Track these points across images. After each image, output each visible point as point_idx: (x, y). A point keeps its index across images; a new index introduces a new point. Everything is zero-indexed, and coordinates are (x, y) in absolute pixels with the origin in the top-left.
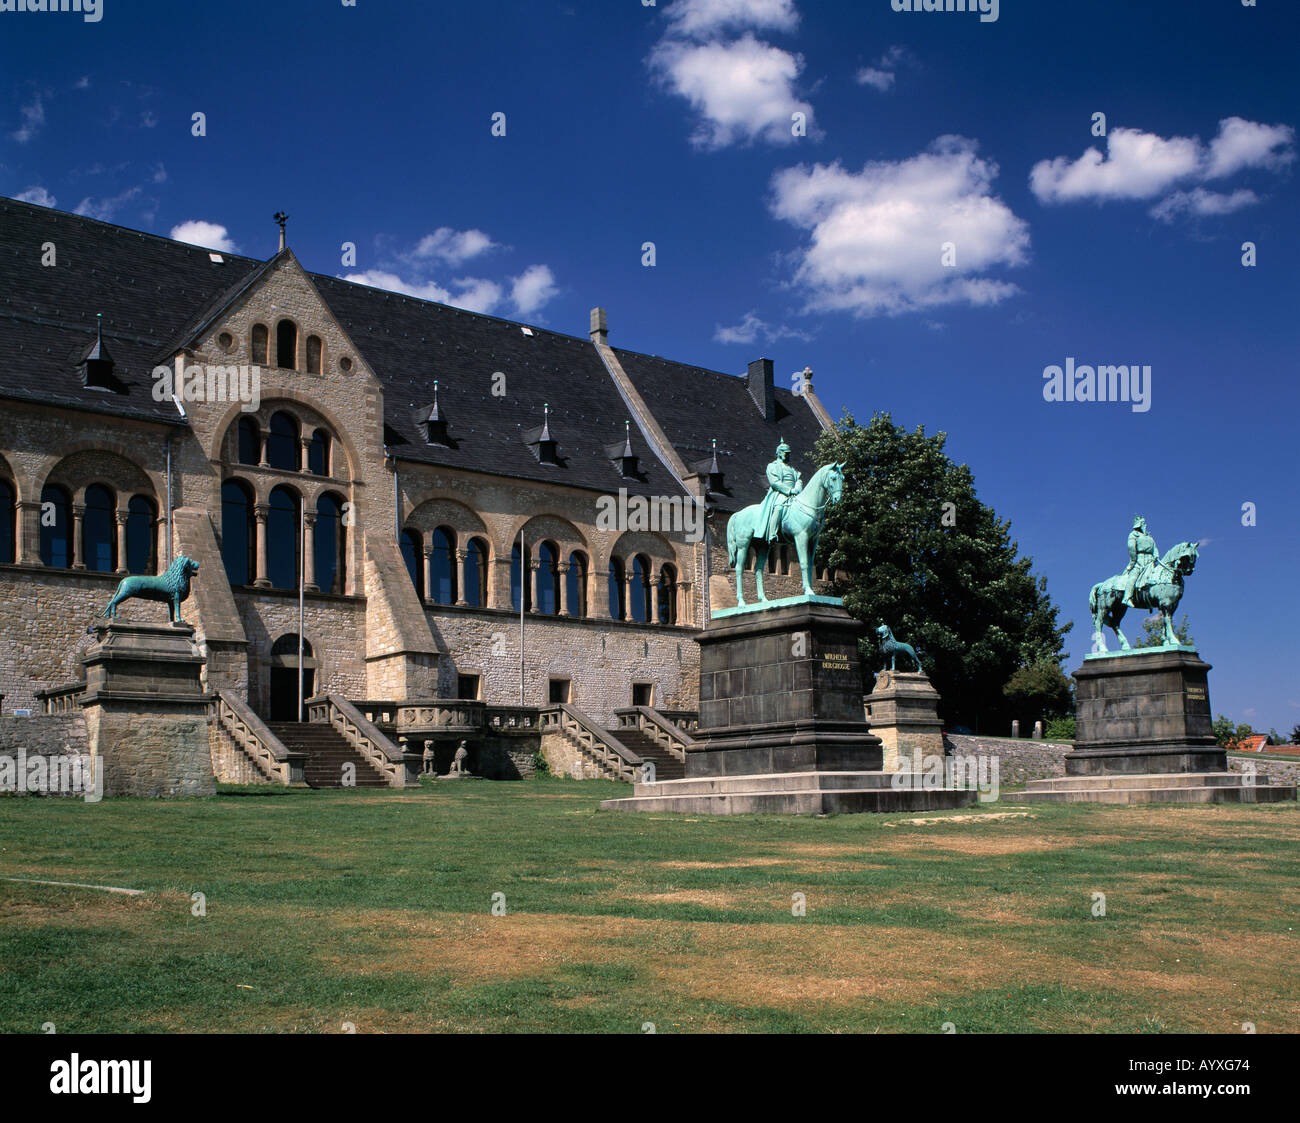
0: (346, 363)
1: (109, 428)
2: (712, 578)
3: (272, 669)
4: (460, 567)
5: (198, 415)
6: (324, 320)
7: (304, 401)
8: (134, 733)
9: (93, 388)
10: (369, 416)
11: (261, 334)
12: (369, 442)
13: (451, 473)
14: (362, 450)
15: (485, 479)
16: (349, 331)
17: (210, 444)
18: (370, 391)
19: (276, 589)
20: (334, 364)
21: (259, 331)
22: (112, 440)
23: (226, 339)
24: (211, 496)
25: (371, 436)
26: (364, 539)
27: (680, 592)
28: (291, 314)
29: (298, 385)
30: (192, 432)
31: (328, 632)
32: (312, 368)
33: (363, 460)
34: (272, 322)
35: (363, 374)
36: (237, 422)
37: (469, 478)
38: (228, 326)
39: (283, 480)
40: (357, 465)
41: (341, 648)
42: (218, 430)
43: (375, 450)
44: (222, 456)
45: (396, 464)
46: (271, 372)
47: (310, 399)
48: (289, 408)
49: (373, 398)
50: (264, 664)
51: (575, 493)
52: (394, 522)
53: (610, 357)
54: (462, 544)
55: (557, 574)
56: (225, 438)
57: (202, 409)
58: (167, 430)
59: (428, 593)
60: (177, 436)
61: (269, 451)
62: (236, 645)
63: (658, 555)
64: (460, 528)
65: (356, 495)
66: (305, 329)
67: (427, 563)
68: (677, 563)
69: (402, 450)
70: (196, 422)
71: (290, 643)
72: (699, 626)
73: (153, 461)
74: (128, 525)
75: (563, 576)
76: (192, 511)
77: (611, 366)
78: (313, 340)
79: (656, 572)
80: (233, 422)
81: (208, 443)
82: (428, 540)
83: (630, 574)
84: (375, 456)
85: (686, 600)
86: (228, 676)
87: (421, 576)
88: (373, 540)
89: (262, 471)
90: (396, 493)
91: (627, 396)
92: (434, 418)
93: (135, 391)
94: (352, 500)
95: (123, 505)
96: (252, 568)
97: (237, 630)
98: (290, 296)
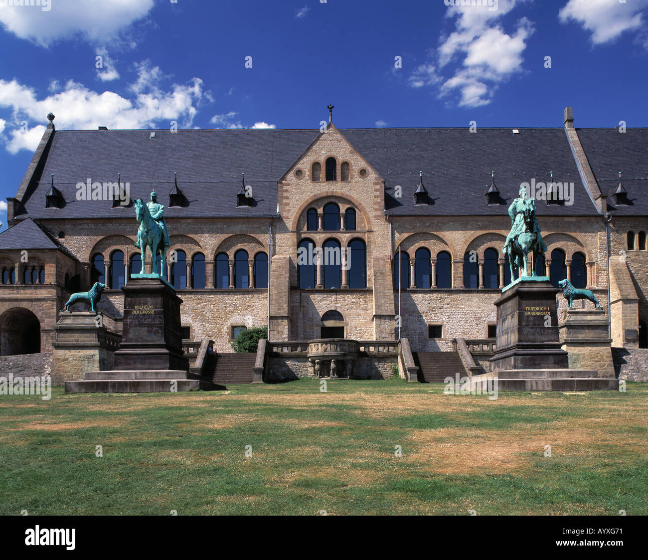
0: (363, 172)
1: (243, 224)
2: (612, 257)
3: (322, 328)
4: (433, 267)
5: (285, 211)
6: (351, 152)
7: (339, 195)
8: (67, 359)
9: (240, 207)
10: (375, 197)
11: (318, 167)
12: (376, 210)
13: (424, 219)
14: (372, 214)
15: (446, 219)
16: (364, 156)
17: (291, 224)
18: (376, 184)
19: (325, 289)
20: (356, 174)
21: (316, 166)
22: (244, 229)
23: (299, 173)
24: (292, 248)
25: (377, 207)
26: (373, 259)
27: (588, 268)
28: (333, 154)
29: (337, 188)
30: (282, 220)
31: (352, 308)
32: (344, 178)
33: (372, 219)
34: (322, 160)
35: (372, 175)
36: (306, 212)
37: (435, 220)
38: (299, 166)
39: (329, 235)
40: (369, 222)
41: (359, 315)
42: (295, 216)
43: (379, 213)
44: (297, 229)
45: (390, 219)
46: (322, 184)
47: (342, 194)
48: (333, 200)
49: (378, 187)
50: (317, 326)
51: (506, 218)
52: (390, 249)
53: (572, 135)
54: (434, 256)
55: (498, 266)
56: (299, 220)
57: (287, 208)
58: (270, 221)
59: (412, 283)
60: (275, 222)
61: (323, 223)
62: (282, 317)
63: (570, 249)
64: (433, 247)
65: (369, 238)
66: (340, 160)
67: (412, 268)
68: (585, 251)
69: (396, 211)
70: (284, 214)
71: (333, 314)
72: (600, 288)
73: (266, 239)
74: (254, 267)
75: (501, 267)
76: (281, 256)
77: (570, 140)
78: (345, 164)
79: (568, 258)
80: (303, 211)
81: (290, 224)
82: (412, 256)
83: (548, 261)
84: (379, 216)
85: (590, 273)
86: (278, 333)
87: (409, 274)
88: (377, 259)
89: (319, 233)
90: (390, 234)
91: (576, 156)
92: (418, 191)
93: (260, 205)
94: (366, 241)
95: (251, 258)
96: (315, 280)
97: (284, 311)
98: (332, 145)
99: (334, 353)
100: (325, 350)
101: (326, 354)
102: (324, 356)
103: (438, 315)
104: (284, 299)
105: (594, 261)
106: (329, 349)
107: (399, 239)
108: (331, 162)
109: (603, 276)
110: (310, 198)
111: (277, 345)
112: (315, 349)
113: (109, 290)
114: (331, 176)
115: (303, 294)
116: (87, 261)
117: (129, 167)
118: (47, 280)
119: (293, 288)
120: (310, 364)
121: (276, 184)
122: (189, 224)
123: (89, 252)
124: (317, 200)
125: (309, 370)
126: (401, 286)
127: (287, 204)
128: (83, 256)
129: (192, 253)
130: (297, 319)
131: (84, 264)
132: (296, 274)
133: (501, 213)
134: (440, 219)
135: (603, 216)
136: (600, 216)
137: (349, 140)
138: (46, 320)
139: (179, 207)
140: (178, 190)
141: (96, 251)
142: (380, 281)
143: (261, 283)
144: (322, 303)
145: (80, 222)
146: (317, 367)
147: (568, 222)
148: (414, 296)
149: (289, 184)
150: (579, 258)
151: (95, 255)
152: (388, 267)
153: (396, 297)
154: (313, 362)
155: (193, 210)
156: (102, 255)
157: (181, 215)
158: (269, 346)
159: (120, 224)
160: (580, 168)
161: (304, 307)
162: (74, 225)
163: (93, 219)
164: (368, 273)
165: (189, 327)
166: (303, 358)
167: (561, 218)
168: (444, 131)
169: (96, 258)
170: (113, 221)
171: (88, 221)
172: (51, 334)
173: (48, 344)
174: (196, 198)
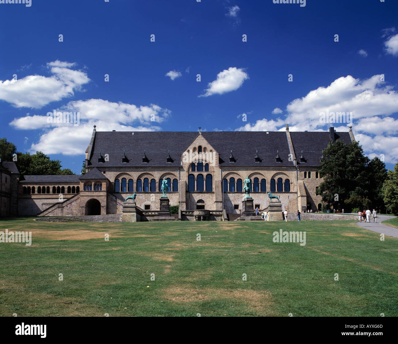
0: (211, 151)
1: (169, 169)
2: (299, 181)
3: (197, 206)
4: (236, 184)
5: (184, 164)
6: (207, 144)
9: (168, 163)
10: (216, 160)
13: (233, 167)
14: (214, 166)
15: (240, 167)
16: (212, 145)
17: (186, 169)
19: (198, 192)
20: (209, 151)
21: (195, 148)
23: (189, 151)
24: (186, 178)
25: (216, 163)
26: (214, 182)
27: (291, 185)
28: (201, 144)
31: (207, 199)
33: (215, 168)
34: (197, 147)
38: (189, 148)
39: (199, 173)
40: (213, 169)
41: (210, 201)
42: (188, 166)
44: (188, 171)
45: (221, 167)
49: (217, 156)
50: (195, 205)
51: (261, 167)
52: (221, 178)
53: (288, 135)
54: (236, 180)
55: (259, 184)
56: (189, 168)
58: (178, 168)
59: (228, 190)
60: (180, 168)
61: (197, 169)
62: (184, 202)
63: (284, 178)
64: (236, 177)
65: (213, 174)
66: (203, 147)
67: (228, 184)
68: (289, 179)
69: (223, 164)
70: (184, 166)
71: (201, 201)
72: (295, 192)
73: (176, 173)
74: (173, 184)
75: (260, 184)
76: (182, 180)
77: (288, 137)
78: (205, 148)
79: (284, 181)
80: (190, 164)
81: (186, 168)
82: (229, 180)
83: (276, 182)
84: (217, 166)
85: (292, 186)
86: (183, 207)
87: (227, 187)
88: (216, 182)
89: (196, 172)
90: (221, 173)
91: (289, 143)
92: (230, 157)
93: (175, 162)
94: (212, 175)
95: (172, 181)
96: (194, 189)
97: (184, 200)
98: (200, 141)
100: (200, 213)
101: (200, 214)
102: (199, 215)
103: (237, 201)
104: (184, 196)
105: (293, 182)
106: (201, 213)
107: (224, 174)
108: (200, 147)
109: (296, 188)
111: (184, 212)
112: (196, 213)
113: (121, 192)
114: (200, 151)
115: (190, 194)
116: (114, 182)
117: (126, 146)
118: (103, 189)
119: (187, 192)
120: (195, 218)
121: (180, 156)
122: (150, 169)
123: (114, 179)
126: (225, 191)
128: (112, 180)
129: (151, 179)
130: (188, 202)
131: (113, 183)
132: (188, 187)
133: (259, 166)
134: (238, 167)
135: (296, 166)
136: (294, 167)
137: (207, 139)
138: (103, 203)
139: (146, 163)
140: (146, 157)
141: (117, 178)
142: (217, 190)
143: (175, 190)
144: (196, 197)
145: (111, 168)
146: (197, 218)
147: (283, 169)
148: (229, 195)
150: (287, 181)
151: (116, 179)
152: (220, 184)
153: (222, 195)
154: (196, 217)
155: (151, 164)
156: (119, 180)
157: (147, 166)
158: (182, 212)
159: (125, 169)
160: (290, 148)
161: (190, 198)
162: (109, 169)
163: (116, 167)
164: (213, 186)
165: (150, 205)
166: (192, 216)
167: (281, 167)
168: (241, 133)
169: (117, 180)
170: (123, 168)
171: (114, 168)
172: (105, 208)
173: (103, 211)
174: (152, 159)
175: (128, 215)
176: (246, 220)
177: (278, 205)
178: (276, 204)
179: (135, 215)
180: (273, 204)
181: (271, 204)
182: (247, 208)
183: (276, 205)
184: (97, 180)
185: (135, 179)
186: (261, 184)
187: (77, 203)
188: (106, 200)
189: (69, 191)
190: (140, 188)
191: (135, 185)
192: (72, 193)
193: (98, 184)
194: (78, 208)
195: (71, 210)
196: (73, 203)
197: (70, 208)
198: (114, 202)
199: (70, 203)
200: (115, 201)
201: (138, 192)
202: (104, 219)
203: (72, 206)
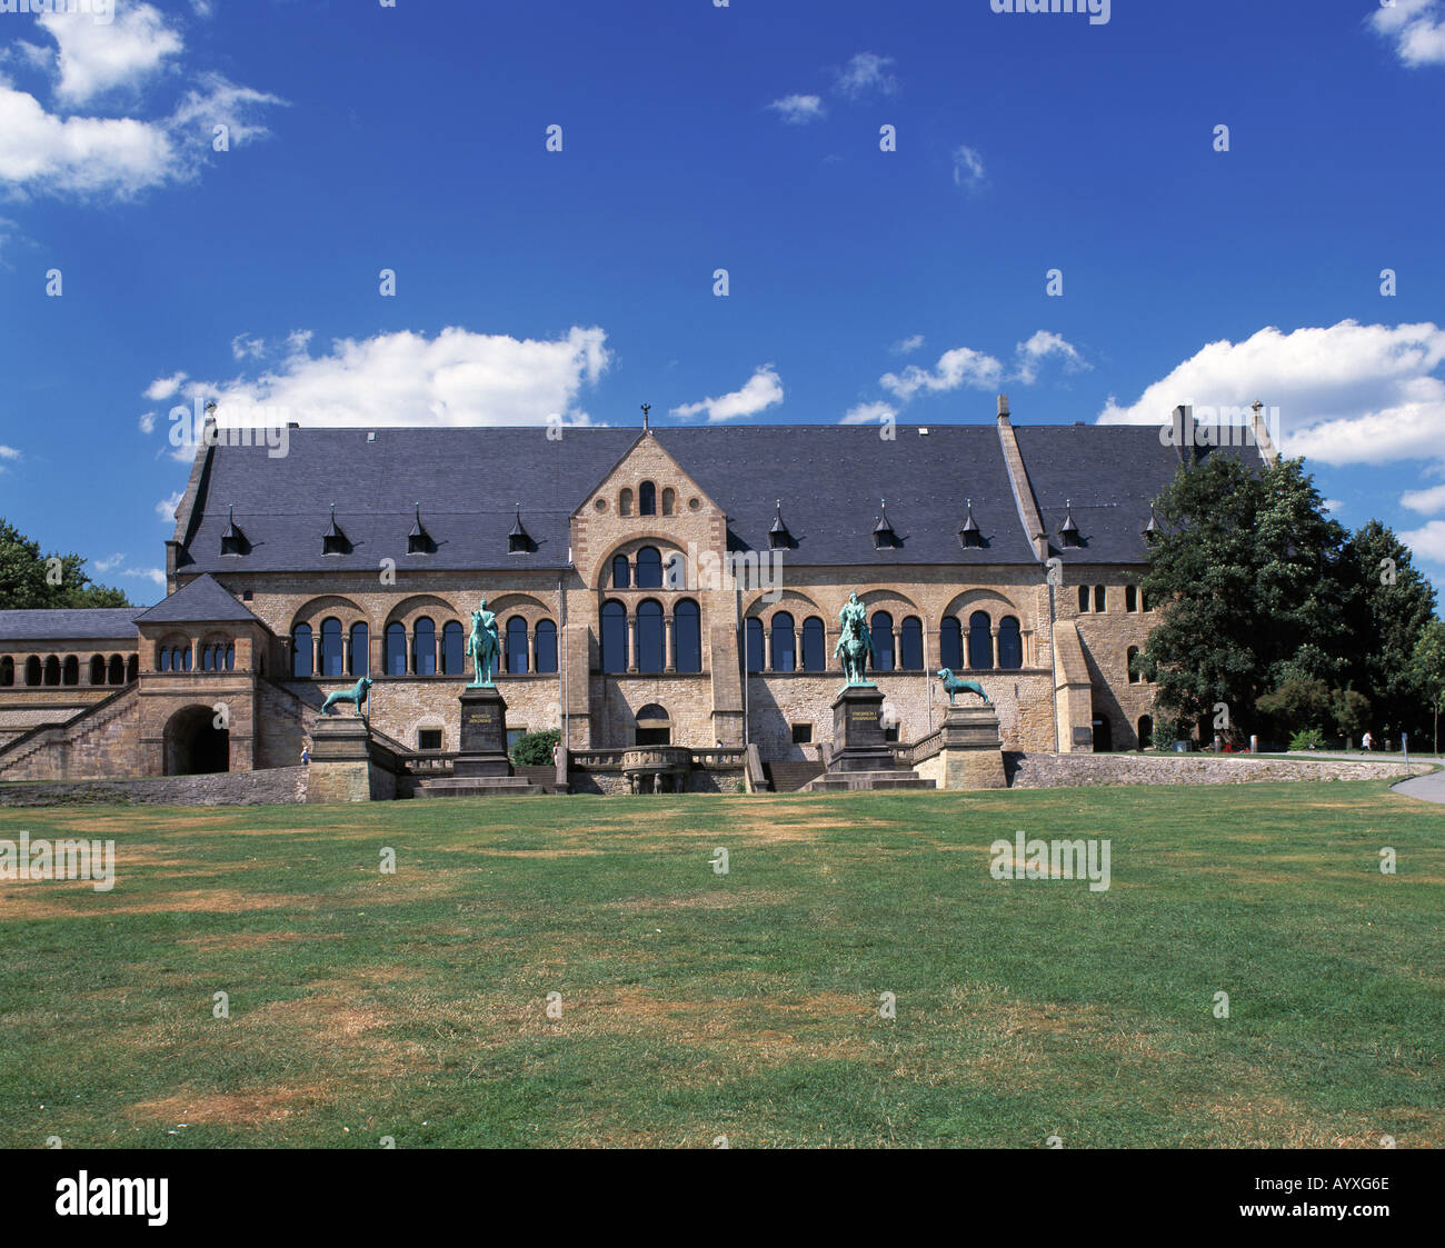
0: (694, 503)
1: (520, 579)
2: (1057, 623)
3: (637, 730)
4: (798, 640)
5: (581, 560)
6: (677, 474)
7: (660, 536)
9: (514, 553)
10: (713, 538)
11: (628, 494)
15: (816, 570)
16: (696, 479)
17: (590, 578)
18: (714, 520)
19: (642, 674)
20: (684, 505)
21: (625, 494)
22: (521, 586)
23: (601, 504)
24: (591, 614)
26: (710, 630)
27: (1024, 639)
28: (650, 476)
29: (656, 525)
30: (577, 573)
31: (680, 700)
32: (667, 511)
34: (635, 485)
35: (708, 508)
36: (611, 560)
37: (800, 572)
38: (601, 493)
39: (646, 595)
41: (690, 711)
42: (596, 568)
44: (599, 585)
46: (635, 520)
47: (665, 534)
48: (651, 543)
49: (717, 524)
50: (630, 728)
51: (903, 569)
52: (736, 614)
53: (1007, 436)
54: (798, 624)
55: (893, 636)
56: (601, 573)
57: (584, 555)
58: (558, 575)
59: (768, 664)
60: (567, 576)
61: (636, 576)
62: (582, 716)
63: (997, 610)
64: (797, 611)
65: (704, 598)
66: (660, 485)
67: (767, 641)
68: (1018, 615)
70: (580, 564)
71: (652, 710)
72: (1041, 667)
73: (551, 598)
74: (536, 641)
75: (897, 639)
76: (576, 626)
77: (1005, 445)
78: (669, 492)
79: (995, 625)
80: (608, 559)
81: (589, 576)
82: (767, 624)
83: (965, 629)
85: (1027, 646)
86: (576, 738)
87: (764, 651)
88: (716, 630)
89: (631, 591)
90: (735, 592)
91: (1010, 470)
92: (775, 529)
93: (543, 549)
94: (700, 602)
95: (531, 628)
96: (626, 661)
97: (584, 706)
98: (649, 464)
99: (659, 765)
100: (647, 762)
101: (647, 766)
102: (645, 769)
103: (805, 710)
104: (583, 689)
105: (1032, 628)
106: (651, 759)
107: (749, 600)
108: (647, 488)
109: (1045, 652)
110: (618, 541)
111: (581, 755)
112: (633, 760)
113: (319, 677)
114: (647, 508)
115: (609, 681)
116: (287, 635)
117: (340, 489)
118: (238, 666)
119: (595, 672)
120: (626, 780)
121: (566, 521)
122: (438, 579)
123: (290, 621)
124: (628, 544)
125: (625, 787)
126: (752, 671)
127: (584, 550)
128: (281, 627)
129: (444, 622)
130: (600, 717)
131: (283, 638)
132: (598, 652)
133: (895, 562)
134: (806, 571)
135: (1044, 564)
136: (1038, 564)
137: (674, 454)
138: (239, 724)
139: (423, 554)
140: (422, 529)
141: (300, 620)
142: (722, 662)
143: (546, 665)
144: (636, 694)
145: (276, 576)
146: (636, 783)
147: (993, 574)
148: (770, 683)
149: (586, 521)
150: (1011, 624)
151: (299, 623)
152: (733, 639)
153: (743, 683)
154: (630, 777)
155: (443, 559)
156: (308, 625)
157: (427, 566)
158: (571, 756)
159: (337, 580)
160: (1015, 490)
161: (610, 699)
162: (267, 582)
163: (295, 573)
164: (703, 649)
165: (440, 731)
166: (617, 772)
167: (983, 568)
168: (815, 431)
169: (300, 629)
170: (326, 575)
171: (288, 576)
172: (246, 743)
173: (240, 757)
174: (447, 539)
175: (333, 774)
176: (851, 786)
177: (984, 722)
178: (975, 715)
179: (366, 772)
180: (962, 716)
181: (954, 716)
182: (853, 734)
183: (977, 722)
184: (213, 628)
185: (377, 621)
186: (901, 636)
187: (127, 727)
188: (251, 708)
189: (97, 678)
190: (399, 659)
191: (376, 648)
192: (111, 682)
193: (215, 642)
194: (133, 746)
195: (105, 753)
196: (111, 727)
197: (98, 745)
198: (285, 718)
199: (101, 726)
200: (291, 714)
201: (390, 676)
202: (227, 791)
203: (107, 739)
